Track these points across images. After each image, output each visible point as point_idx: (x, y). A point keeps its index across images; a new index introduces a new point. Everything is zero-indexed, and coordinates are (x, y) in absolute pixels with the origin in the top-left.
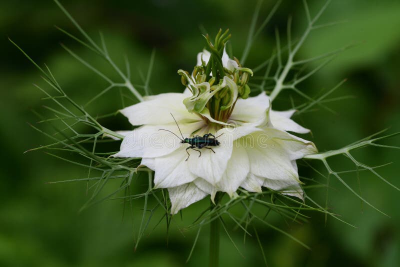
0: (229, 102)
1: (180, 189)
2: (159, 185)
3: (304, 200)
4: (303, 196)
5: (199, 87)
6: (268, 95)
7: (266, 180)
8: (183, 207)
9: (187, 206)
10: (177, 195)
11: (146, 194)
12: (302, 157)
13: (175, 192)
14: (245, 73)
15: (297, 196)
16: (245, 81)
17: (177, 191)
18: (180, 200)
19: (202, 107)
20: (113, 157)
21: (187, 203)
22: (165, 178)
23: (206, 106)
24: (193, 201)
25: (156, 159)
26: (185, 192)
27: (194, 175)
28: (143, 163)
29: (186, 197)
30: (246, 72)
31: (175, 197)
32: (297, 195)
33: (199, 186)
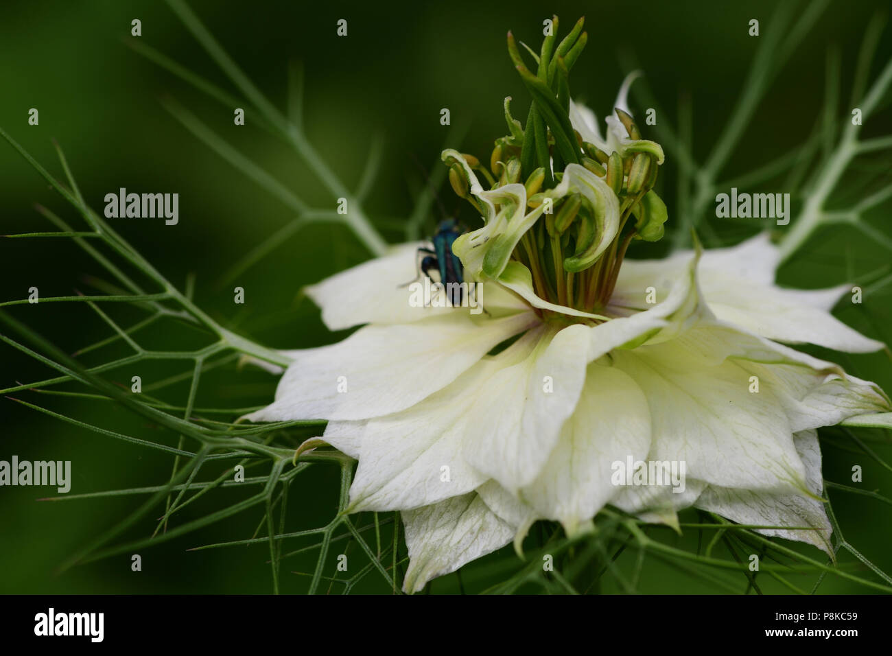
0: (589, 245)
1: (441, 515)
2: (363, 503)
3: (832, 555)
4: (833, 539)
5: (496, 198)
6: (775, 241)
7: (709, 488)
8: (443, 572)
9: (455, 568)
10: (428, 535)
11: (326, 530)
12: (835, 422)
13: (424, 526)
14: (640, 157)
15: (810, 542)
16: (641, 182)
17: (431, 522)
18: (435, 551)
19: (501, 259)
20: (247, 422)
21: (456, 560)
22: (387, 482)
23: (512, 257)
24: (476, 553)
25: (369, 425)
26: (455, 528)
27: (477, 472)
28: (329, 437)
29: (455, 539)
30: (647, 154)
31: (422, 539)
32: (811, 538)
33: (495, 507)
